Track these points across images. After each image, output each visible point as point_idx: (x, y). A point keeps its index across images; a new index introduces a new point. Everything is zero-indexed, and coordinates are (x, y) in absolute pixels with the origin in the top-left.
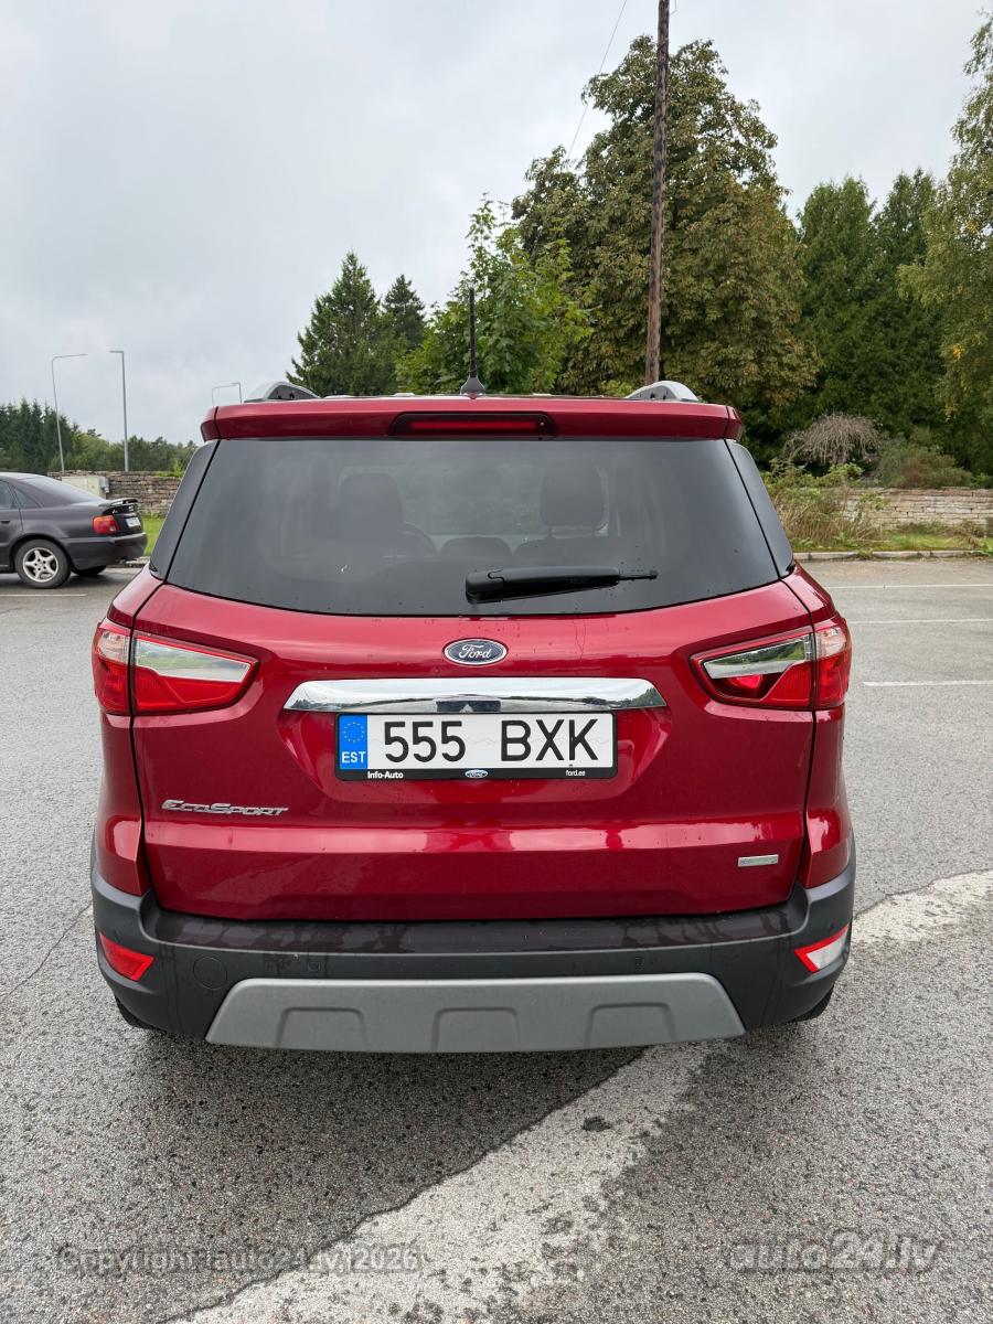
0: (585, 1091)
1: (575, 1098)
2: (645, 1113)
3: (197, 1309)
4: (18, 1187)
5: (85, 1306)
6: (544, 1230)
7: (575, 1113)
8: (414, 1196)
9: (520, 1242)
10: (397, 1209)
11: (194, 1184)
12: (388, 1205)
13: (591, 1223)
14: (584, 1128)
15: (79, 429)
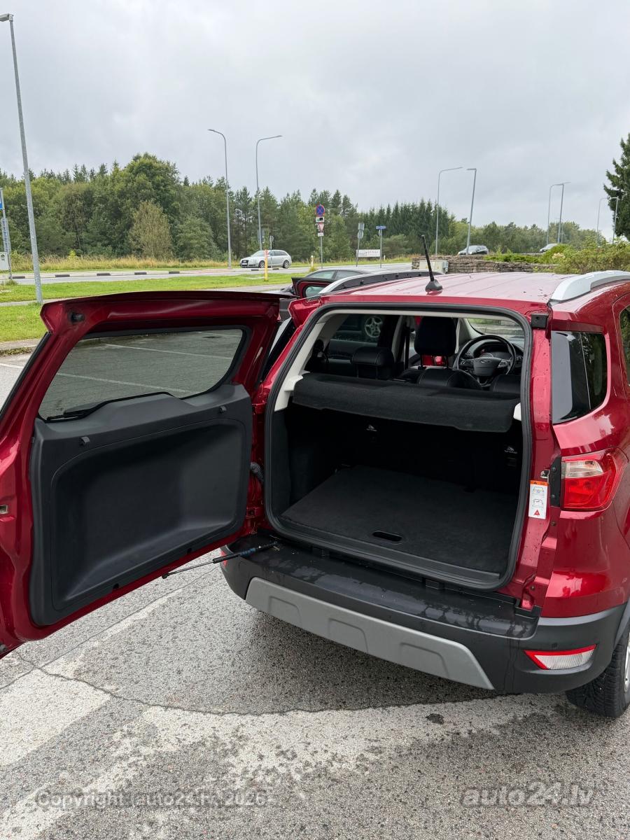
0: (445, 702)
1: (436, 702)
2: (468, 724)
3: (210, 712)
4: (179, 643)
5: (175, 693)
6: (367, 749)
7: (429, 709)
8: (322, 710)
9: (352, 749)
10: (311, 712)
11: (240, 667)
12: (308, 709)
13: (392, 756)
14: (427, 717)
15: (455, 219)
